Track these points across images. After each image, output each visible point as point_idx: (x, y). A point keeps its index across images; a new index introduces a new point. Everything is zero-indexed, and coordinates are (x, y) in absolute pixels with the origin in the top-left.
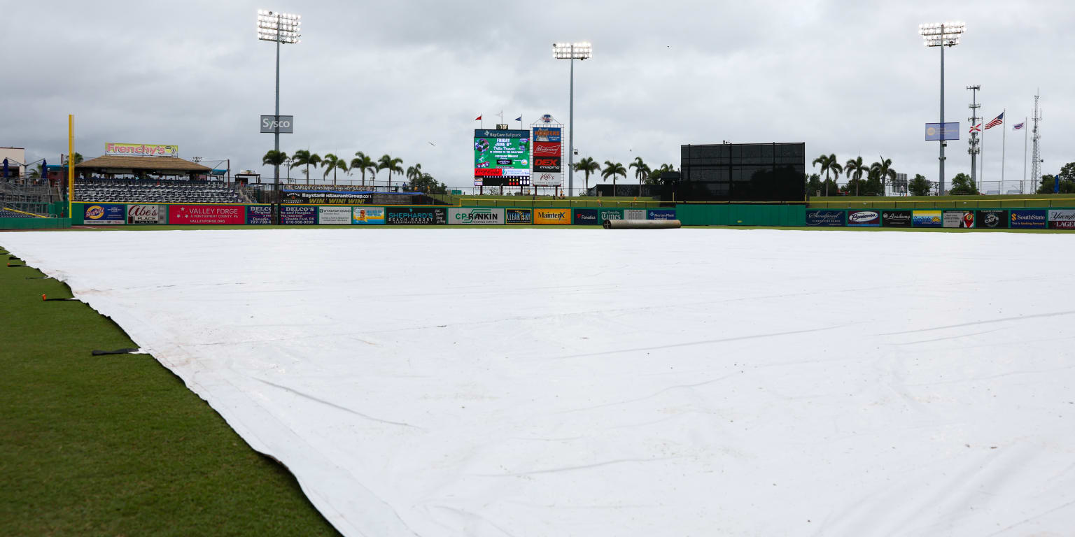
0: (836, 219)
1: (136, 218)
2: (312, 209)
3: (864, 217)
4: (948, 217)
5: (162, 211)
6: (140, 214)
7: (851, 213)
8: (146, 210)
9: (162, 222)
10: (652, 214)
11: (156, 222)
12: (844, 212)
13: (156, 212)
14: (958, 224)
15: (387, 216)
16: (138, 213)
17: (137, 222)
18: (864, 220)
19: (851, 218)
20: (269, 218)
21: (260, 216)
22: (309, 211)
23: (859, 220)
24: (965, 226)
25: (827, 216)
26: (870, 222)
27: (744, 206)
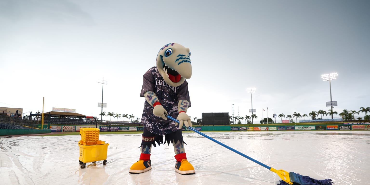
0: (237, 129)
1: (65, 130)
2: (118, 127)
3: (243, 128)
4: (263, 128)
5: (74, 128)
6: (67, 129)
7: (240, 128)
8: (69, 127)
9: (74, 131)
10: (196, 128)
11: (72, 131)
12: (239, 128)
13: (72, 128)
14: (265, 130)
15: (137, 129)
16: (66, 128)
17: (66, 131)
18: (243, 129)
19: (240, 129)
20: (106, 130)
21: (104, 129)
22: (117, 128)
23: (242, 129)
24: (267, 130)
25: (235, 128)
26: (245, 130)
27: (218, 126)
